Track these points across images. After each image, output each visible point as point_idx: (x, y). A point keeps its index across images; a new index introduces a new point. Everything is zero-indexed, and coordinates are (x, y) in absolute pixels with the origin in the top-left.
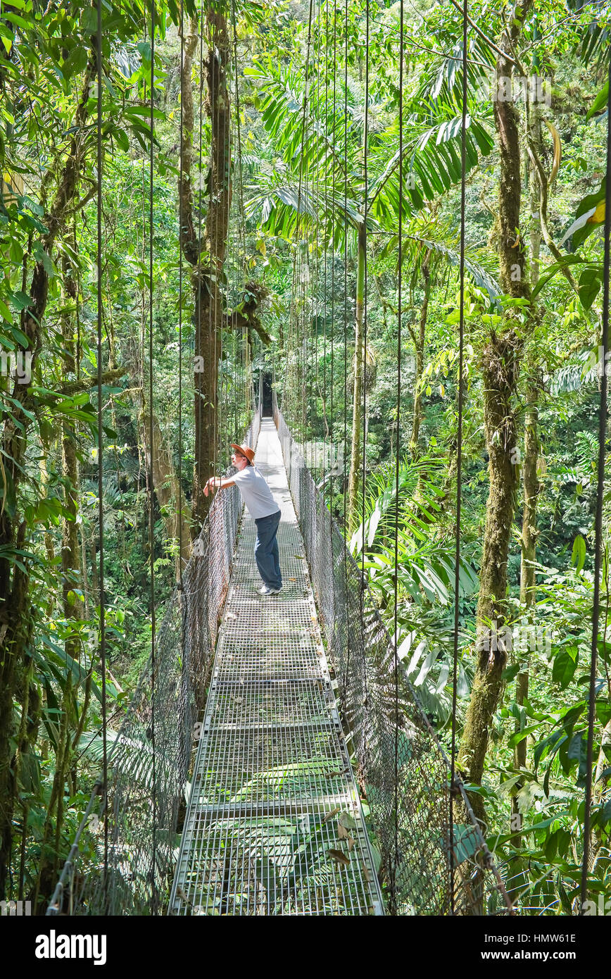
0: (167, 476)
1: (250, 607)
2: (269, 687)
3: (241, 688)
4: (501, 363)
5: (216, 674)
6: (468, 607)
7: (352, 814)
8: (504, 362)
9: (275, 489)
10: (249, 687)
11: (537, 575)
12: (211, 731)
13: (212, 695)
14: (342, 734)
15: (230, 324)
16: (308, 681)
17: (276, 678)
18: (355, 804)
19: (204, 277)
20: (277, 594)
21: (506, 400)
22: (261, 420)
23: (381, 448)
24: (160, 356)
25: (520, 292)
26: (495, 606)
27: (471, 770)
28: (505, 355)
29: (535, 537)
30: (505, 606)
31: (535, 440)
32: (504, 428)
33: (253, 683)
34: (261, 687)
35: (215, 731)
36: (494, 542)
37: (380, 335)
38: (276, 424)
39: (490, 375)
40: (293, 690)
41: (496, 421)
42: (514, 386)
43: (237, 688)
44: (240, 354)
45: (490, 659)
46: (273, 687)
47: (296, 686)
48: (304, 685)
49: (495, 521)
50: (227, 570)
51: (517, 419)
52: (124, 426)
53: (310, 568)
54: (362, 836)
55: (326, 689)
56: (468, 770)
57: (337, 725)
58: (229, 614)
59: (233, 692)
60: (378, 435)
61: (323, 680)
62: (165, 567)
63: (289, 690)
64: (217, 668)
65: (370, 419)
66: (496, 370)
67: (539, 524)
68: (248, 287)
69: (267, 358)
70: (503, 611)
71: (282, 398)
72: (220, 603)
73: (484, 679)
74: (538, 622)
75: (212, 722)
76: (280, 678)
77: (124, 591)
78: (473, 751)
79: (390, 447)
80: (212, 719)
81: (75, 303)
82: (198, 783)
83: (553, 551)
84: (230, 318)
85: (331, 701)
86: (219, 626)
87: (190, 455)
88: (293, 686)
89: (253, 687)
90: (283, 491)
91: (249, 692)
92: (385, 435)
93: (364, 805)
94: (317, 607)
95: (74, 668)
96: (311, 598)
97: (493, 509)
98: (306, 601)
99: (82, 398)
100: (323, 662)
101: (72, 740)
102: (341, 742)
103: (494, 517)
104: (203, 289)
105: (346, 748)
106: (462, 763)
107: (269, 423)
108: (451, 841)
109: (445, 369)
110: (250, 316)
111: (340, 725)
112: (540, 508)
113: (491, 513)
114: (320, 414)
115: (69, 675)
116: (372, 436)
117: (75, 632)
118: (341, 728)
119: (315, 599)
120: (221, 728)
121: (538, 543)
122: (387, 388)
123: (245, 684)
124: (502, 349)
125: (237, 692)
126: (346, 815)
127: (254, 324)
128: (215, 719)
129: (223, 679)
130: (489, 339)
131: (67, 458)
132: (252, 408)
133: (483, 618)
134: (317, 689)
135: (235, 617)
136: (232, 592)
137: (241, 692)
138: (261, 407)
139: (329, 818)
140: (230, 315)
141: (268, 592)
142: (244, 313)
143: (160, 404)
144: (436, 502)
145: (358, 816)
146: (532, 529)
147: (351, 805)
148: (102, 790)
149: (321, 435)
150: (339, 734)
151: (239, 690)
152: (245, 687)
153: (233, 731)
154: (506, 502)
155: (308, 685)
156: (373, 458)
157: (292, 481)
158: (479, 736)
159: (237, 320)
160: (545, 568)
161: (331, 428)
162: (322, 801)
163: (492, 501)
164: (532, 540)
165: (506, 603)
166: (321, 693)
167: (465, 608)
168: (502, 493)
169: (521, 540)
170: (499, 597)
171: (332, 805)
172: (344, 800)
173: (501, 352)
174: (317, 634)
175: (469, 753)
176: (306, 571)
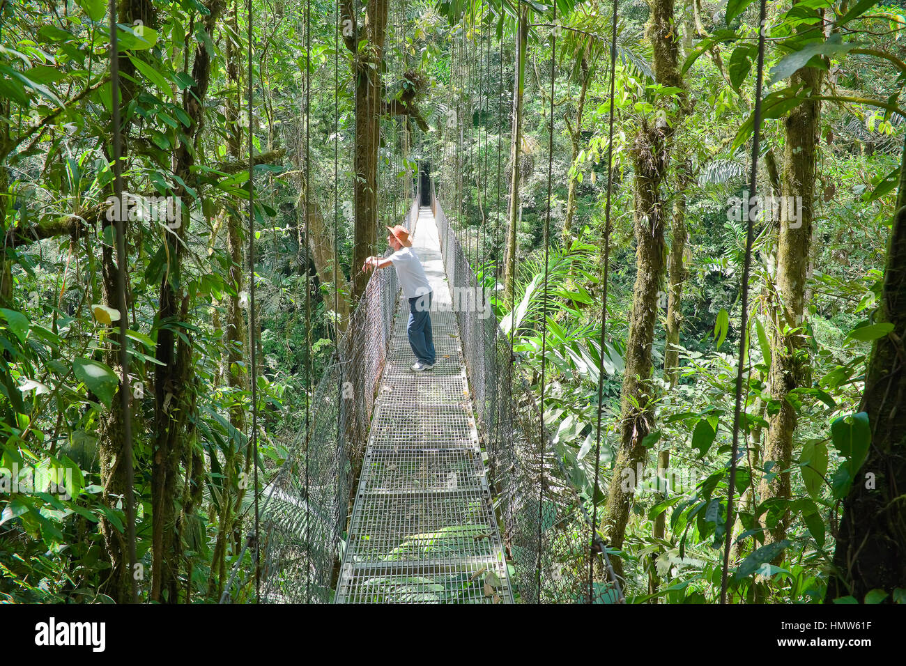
0: (329, 261)
1: (405, 382)
2: (422, 455)
3: (395, 456)
4: (651, 151)
5: (371, 443)
6: (613, 389)
7: (498, 574)
8: (654, 150)
9: (431, 273)
10: (403, 456)
11: (680, 359)
12: (366, 495)
13: (367, 463)
14: (491, 500)
15: (388, 111)
16: (459, 451)
17: (429, 447)
18: (501, 564)
19: (364, 65)
20: (431, 370)
21: (655, 188)
22: (419, 209)
23: (533, 237)
24: (323, 146)
25: (672, 82)
26: (640, 385)
27: (612, 539)
28: (656, 144)
29: (679, 322)
30: (649, 385)
31: (683, 229)
32: (653, 215)
33: (407, 452)
34: (414, 455)
35: (370, 496)
36: (640, 324)
37: (535, 127)
38: (433, 212)
39: (640, 163)
40: (444, 459)
41: (646, 207)
42: (664, 174)
43: (392, 456)
44: (399, 146)
45: (634, 435)
46: (425, 455)
47: (448, 455)
48: (455, 455)
49: (642, 304)
50: (383, 346)
51: (664, 206)
52: (288, 213)
53: (463, 346)
54: (507, 594)
55: (476, 458)
56: (609, 538)
57: (486, 492)
58: (386, 388)
59: (387, 459)
60: (531, 224)
61: (474, 450)
62: (326, 347)
63: (440, 459)
64: (373, 437)
65: (524, 209)
66: (647, 157)
67: (683, 310)
68: (406, 76)
69: (426, 149)
70: (647, 390)
71: (440, 188)
72: (376, 377)
73: (627, 454)
74: (680, 402)
75: (367, 486)
76: (432, 447)
77: (287, 368)
78: (615, 521)
79: (543, 235)
80: (367, 484)
81: (236, 84)
82: (352, 543)
83: (696, 338)
84: (389, 105)
85: (481, 469)
86: (375, 398)
87: (350, 240)
88: (444, 455)
89: (407, 456)
90: (439, 274)
91: (402, 460)
92: (538, 224)
93: (509, 566)
94: (469, 382)
95: (236, 436)
96: (463, 373)
97: (640, 293)
98: (459, 377)
99: (243, 177)
100: (474, 434)
101: (234, 503)
102: (489, 507)
103: (641, 300)
104: (363, 76)
105: (494, 513)
106: (604, 532)
107: (427, 211)
108: (591, 596)
109: (598, 156)
110: (409, 104)
111: (489, 491)
112: (685, 295)
113: (638, 296)
114: (475, 203)
115: (231, 442)
116: (526, 225)
117: (237, 402)
118: (489, 494)
119: (467, 375)
120: (375, 493)
121: (682, 327)
122: (541, 179)
123: (399, 452)
124: (653, 138)
125: (391, 460)
126: (493, 575)
127: (413, 112)
128: (369, 484)
129: (378, 448)
130: (640, 128)
131: (232, 240)
132: (410, 196)
133: (628, 396)
134: (467, 458)
135: (391, 390)
136: (388, 367)
137: (395, 460)
138: (419, 196)
139: (476, 577)
140: (389, 102)
141: (421, 368)
142: (402, 100)
143: (323, 192)
144: (587, 288)
145: (504, 575)
146: (677, 314)
147: (497, 565)
148: (254, 542)
149: (477, 223)
150: (487, 500)
151: (393, 458)
152: (399, 456)
153: (387, 495)
154: (653, 287)
155: (459, 454)
156: (526, 246)
157: (448, 266)
158: (621, 507)
159: (397, 108)
160: (689, 352)
161: (486, 217)
162: (470, 561)
163: (639, 285)
164: (676, 325)
165: (650, 383)
166: (471, 462)
167: (610, 390)
168: (649, 277)
169: (666, 325)
170: (644, 376)
171: (479, 565)
172: (491, 561)
173: (652, 141)
174: (469, 408)
175: (611, 523)
176: (460, 349)
